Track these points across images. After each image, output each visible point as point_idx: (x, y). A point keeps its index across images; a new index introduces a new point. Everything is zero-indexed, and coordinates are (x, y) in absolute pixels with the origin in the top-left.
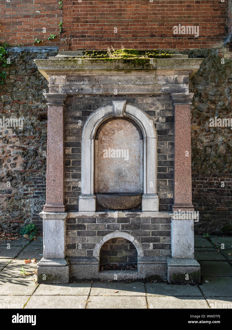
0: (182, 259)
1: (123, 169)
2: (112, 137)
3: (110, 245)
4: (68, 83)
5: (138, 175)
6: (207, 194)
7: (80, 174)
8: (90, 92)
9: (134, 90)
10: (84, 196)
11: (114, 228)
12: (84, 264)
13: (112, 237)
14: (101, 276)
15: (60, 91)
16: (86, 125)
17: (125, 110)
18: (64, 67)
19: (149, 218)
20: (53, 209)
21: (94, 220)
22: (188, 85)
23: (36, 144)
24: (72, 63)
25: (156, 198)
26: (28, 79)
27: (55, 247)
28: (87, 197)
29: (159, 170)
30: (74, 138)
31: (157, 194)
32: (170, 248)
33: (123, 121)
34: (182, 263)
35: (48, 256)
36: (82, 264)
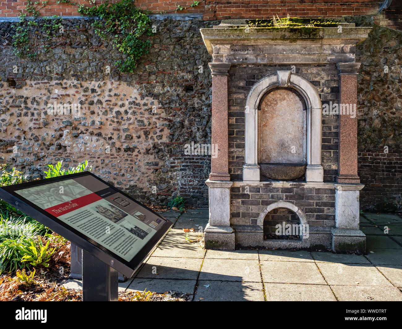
0: (348, 229)
1: (286, 140)
2: (275, 108)
3: (272, 216)
4: (232, 53)
5: (301, 146)
6: (361, 169)
7: (244, 144)
8: (255, 61)
9: (299, 60)
10: (249, 166)
11: (278, 198)
12: (249, 232)
13: (276, 207)
14: (266, 244)
15: (224, 61)
16: (250, 95)
17: (289, 80)
18: (229, 36)
19: (313, 189)
20: (219, 178)
21: (258, 190)
22: (354, 55)
23: (182, 115)
24: (238, 32)
25: (321, 169)
26: (173, 48)
27: (221, 215)
28: (252, 167)
29: (323, 141)
30: (238, 108)
31: (322, 165)
32: (334, 219)
33: (286, 91)
34: (347, 233)
35: (214, 223)
36: (247, 232)
